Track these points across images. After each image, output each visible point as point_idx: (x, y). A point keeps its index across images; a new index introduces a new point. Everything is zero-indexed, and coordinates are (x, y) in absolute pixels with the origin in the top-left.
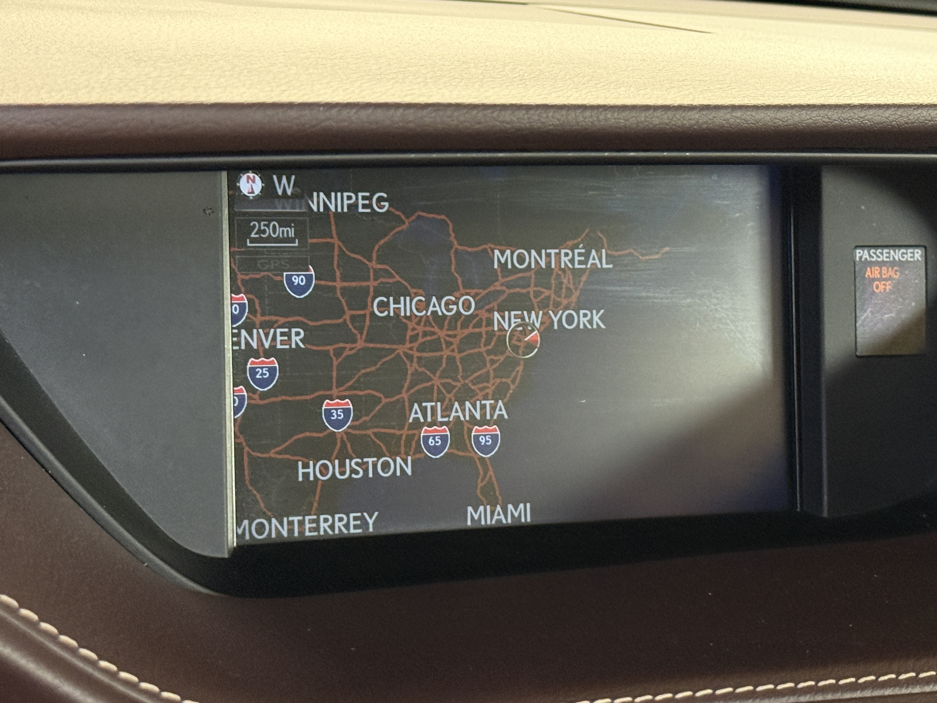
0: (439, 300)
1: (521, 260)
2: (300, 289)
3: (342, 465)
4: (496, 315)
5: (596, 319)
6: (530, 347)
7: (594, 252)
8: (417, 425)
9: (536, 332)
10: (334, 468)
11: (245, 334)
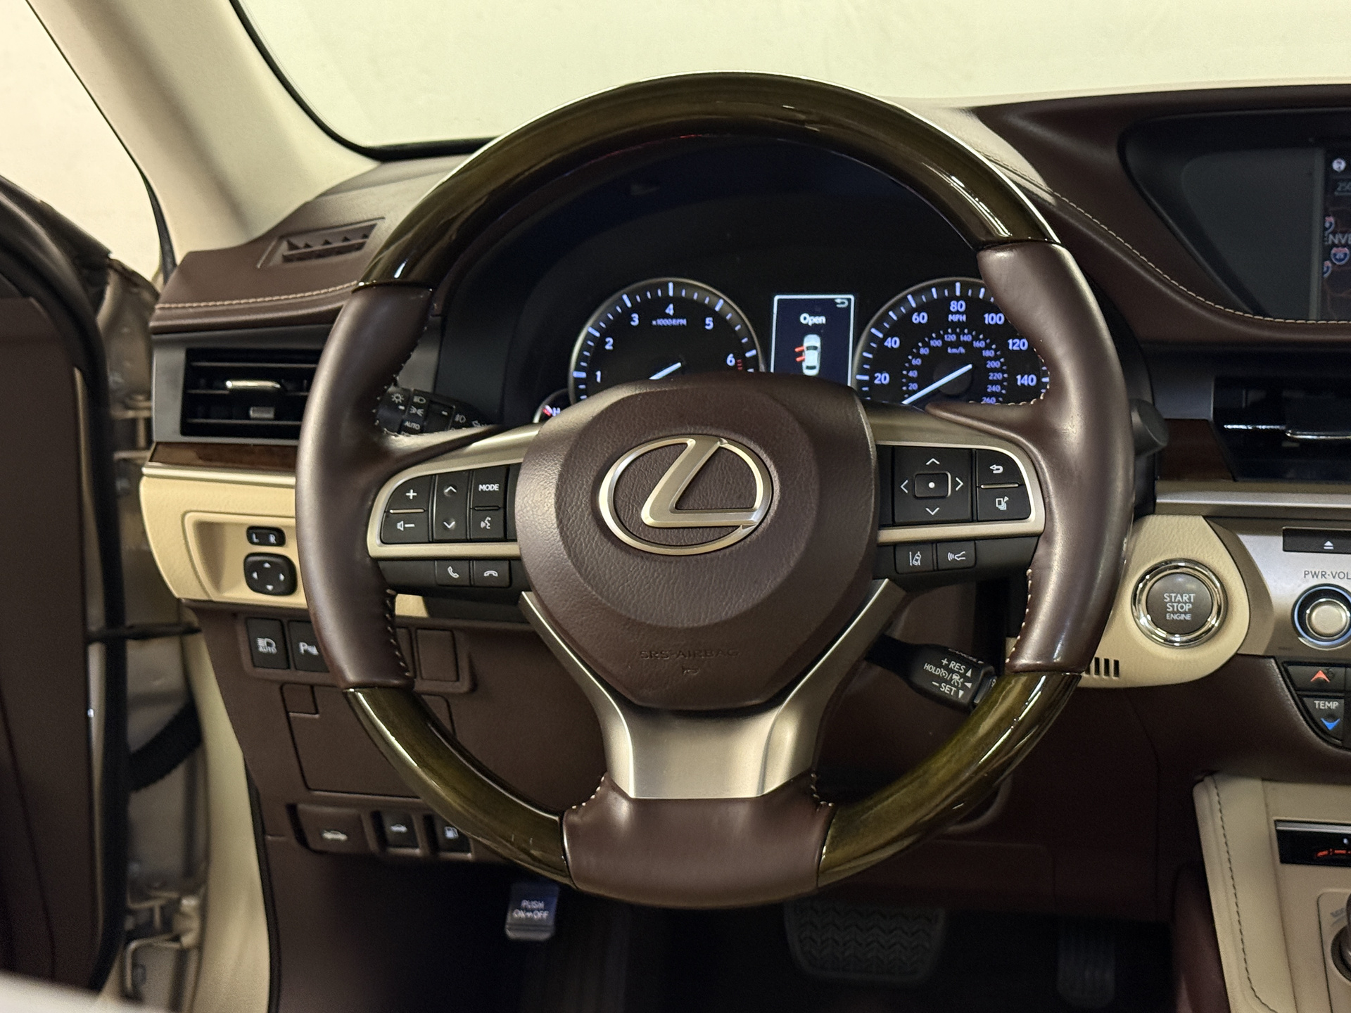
11: (1331, 237)
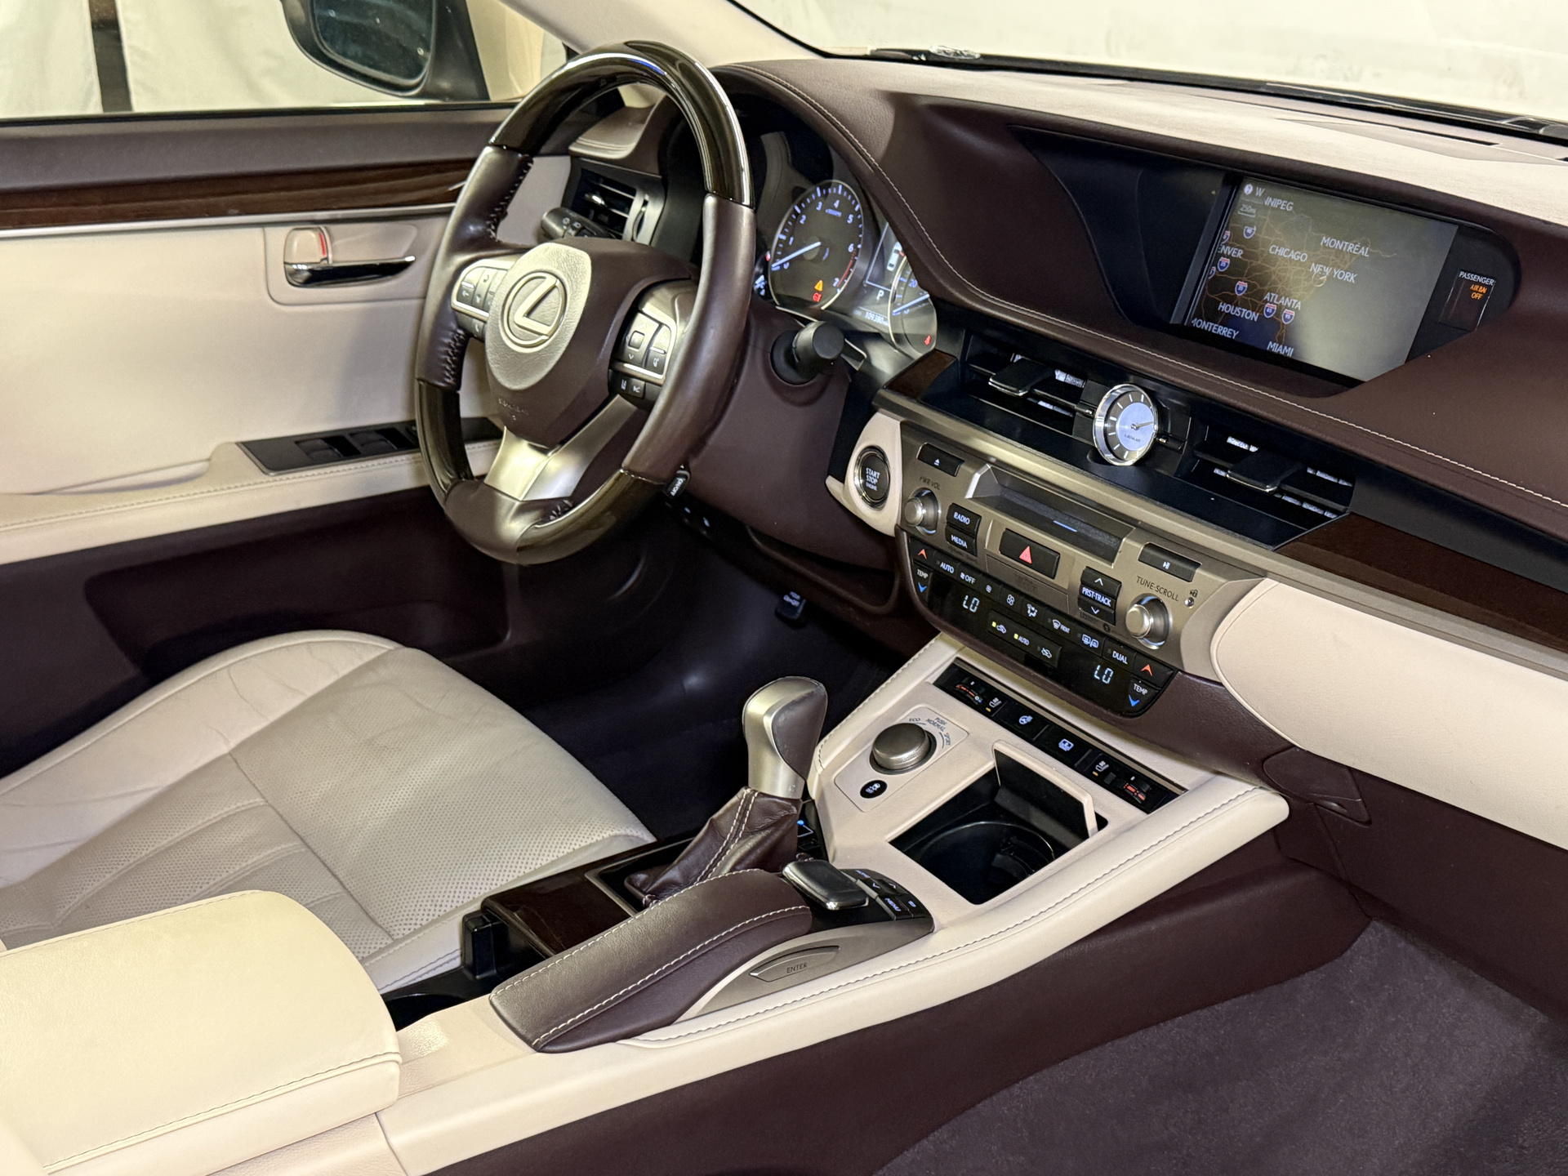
0: (1295, 252)
1: (1333, 243)
2: (1248, 234)
3: (1234, 309)
4: (1313, 264)
5: (1352, 278)
6: (1321, 282)
7: (1363, 248)
8: (1266, 301)
9: (1325, 277)
10: (1231, 308)
11: (1224, 247)
